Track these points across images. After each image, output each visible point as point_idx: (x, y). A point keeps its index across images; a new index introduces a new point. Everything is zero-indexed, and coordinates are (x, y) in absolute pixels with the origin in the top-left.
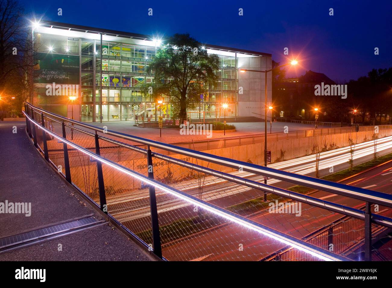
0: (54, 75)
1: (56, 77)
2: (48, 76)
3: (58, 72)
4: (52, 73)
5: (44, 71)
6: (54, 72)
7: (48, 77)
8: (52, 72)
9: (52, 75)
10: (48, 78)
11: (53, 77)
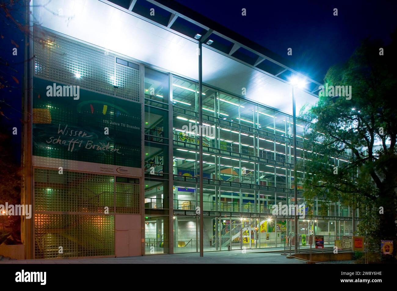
0: (85, 140)
1: (90, 145)
2: (71, 142)
3: (94, 136)
4: (81, 135)
5: (62, 128)
6: (85, 134)
7: (72, 144)
8: (81, 133)
9: (82, 141)
10: (71, 147)
11: (83, 145)
